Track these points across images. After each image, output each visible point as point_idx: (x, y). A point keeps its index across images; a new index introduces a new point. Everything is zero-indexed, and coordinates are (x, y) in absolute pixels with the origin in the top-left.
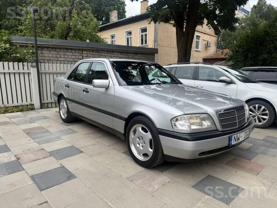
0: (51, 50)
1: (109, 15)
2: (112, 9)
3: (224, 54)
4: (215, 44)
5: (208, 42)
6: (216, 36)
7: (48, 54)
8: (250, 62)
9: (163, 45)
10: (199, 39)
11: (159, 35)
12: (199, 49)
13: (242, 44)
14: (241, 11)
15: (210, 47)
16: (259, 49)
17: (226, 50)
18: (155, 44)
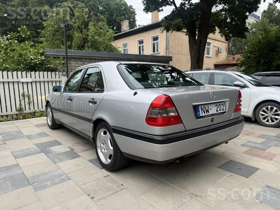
0: (77, 60)
1: (121, 25)
2: (123, 19)
3: (236, 59)
4: (226, 50)
5: (219, 48)
6: (227, 42)
7: (75, 64)
8: (263, 68)
9: (174, 53)
10: (209, 46)
11: (170, 43)
12: (210, 56)
13: (254, 50)
14: (251, 17)
15: (221, 53)
16: (271, 54)
17: (238, 55)
18: (166, 51)
